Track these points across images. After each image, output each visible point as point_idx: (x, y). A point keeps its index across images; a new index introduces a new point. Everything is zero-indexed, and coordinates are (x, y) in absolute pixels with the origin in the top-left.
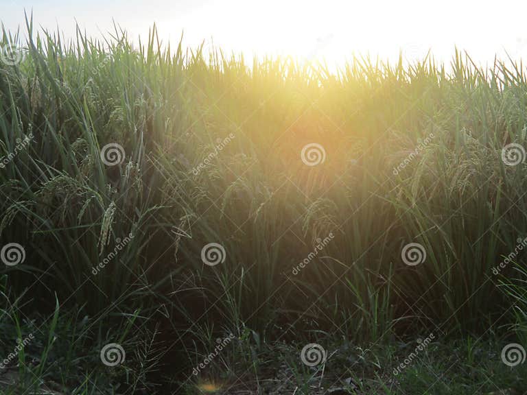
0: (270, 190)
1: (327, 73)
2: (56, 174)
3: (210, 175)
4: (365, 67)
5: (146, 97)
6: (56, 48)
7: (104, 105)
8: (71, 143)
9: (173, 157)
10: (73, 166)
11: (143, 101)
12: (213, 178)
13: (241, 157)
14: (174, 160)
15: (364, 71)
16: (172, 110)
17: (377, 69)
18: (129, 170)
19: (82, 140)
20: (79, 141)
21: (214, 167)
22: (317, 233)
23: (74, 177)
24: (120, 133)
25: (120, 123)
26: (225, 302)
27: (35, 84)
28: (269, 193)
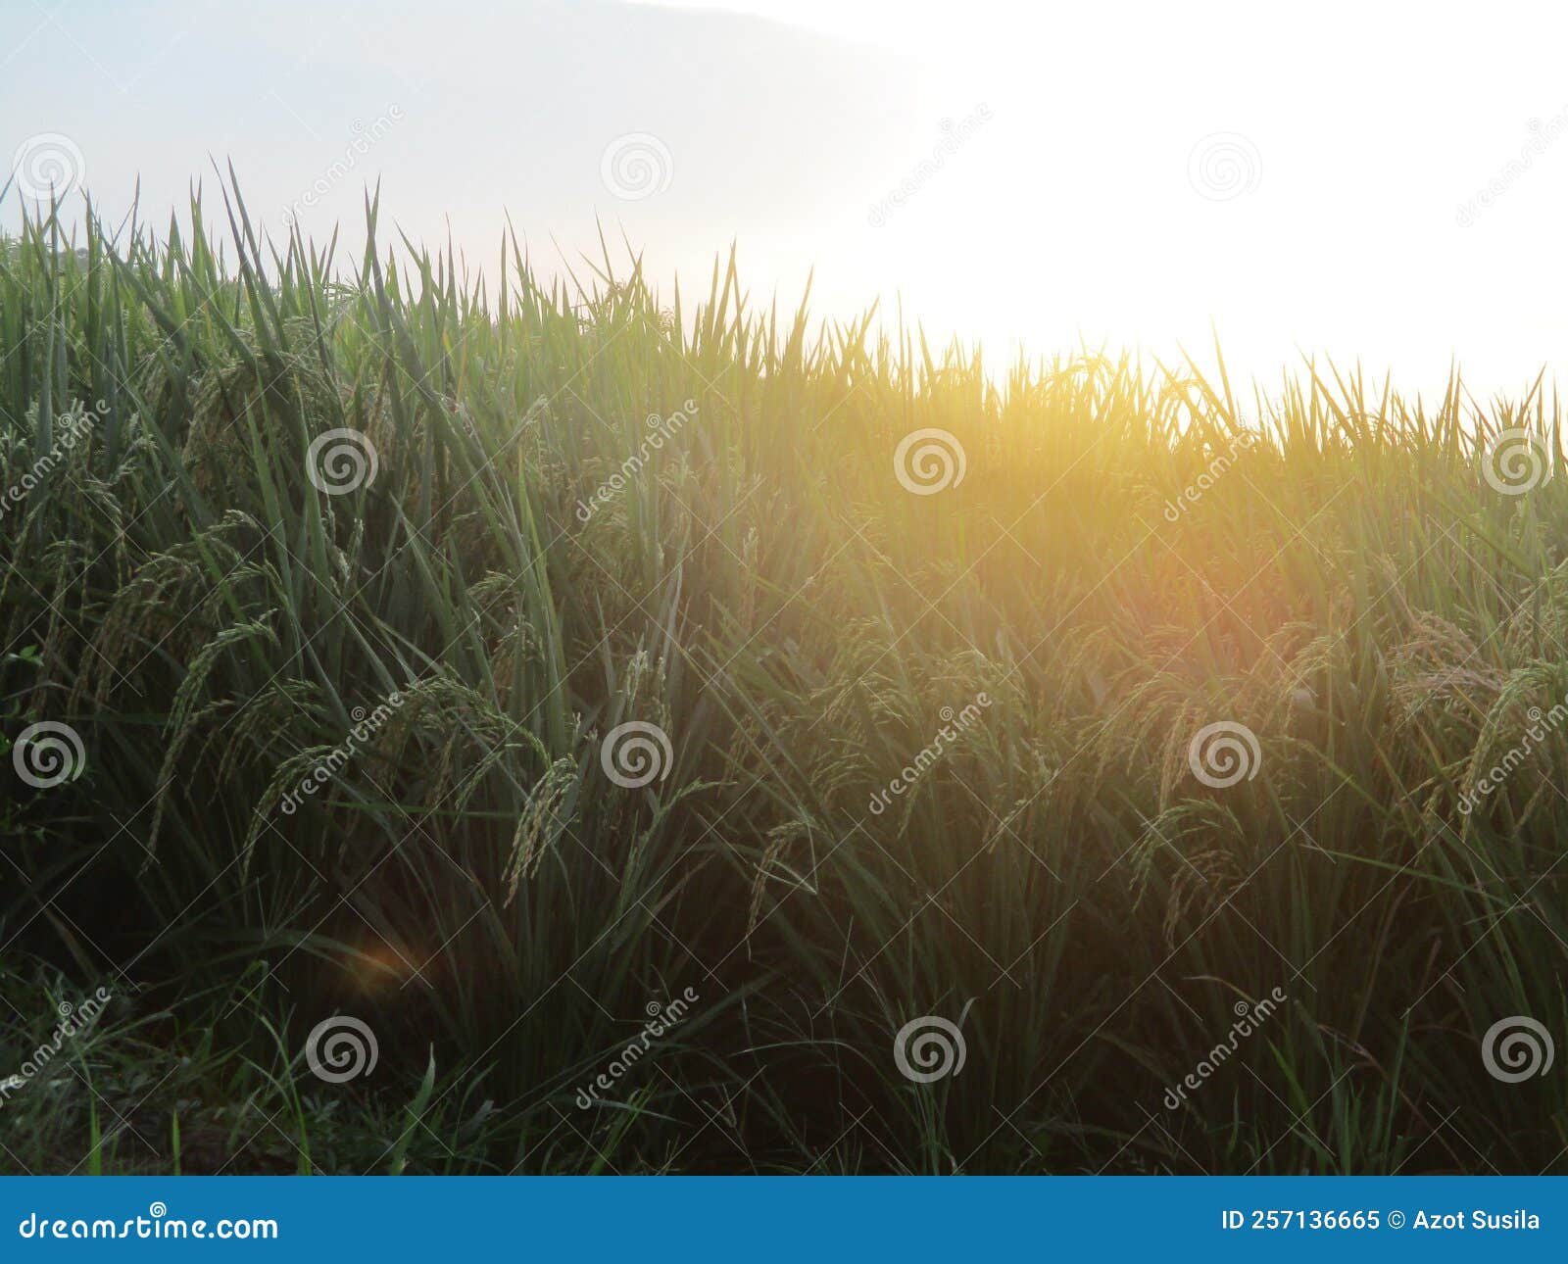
0: (1051, 765)
1: (1230, 421)
2: (425, 673)
3: (874, 707)
4: (1345, 410)
5: (697, 460)
6: (443, 302)
7: (574, 476)
8: (470, 582)
9: (763, 646)
10: (471, 655)
11: (686, 470)
12: (882, 715)
13: (969, 659)
14: (768, 653)
15: (1343, 422)
16: (770, 505)
17: (1381, 421)
18: (637, 675)
19: (501, 577)
20: (493, 579)
21: (889, 684)
22: (1183, 901)
23: (474, 684)
24: (613, 562)
25: (617, 533)
26: (902, 1092)
27: (379, 404)
28: (1044, 770)
